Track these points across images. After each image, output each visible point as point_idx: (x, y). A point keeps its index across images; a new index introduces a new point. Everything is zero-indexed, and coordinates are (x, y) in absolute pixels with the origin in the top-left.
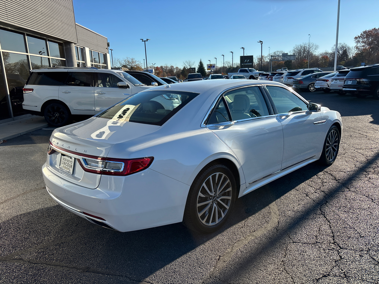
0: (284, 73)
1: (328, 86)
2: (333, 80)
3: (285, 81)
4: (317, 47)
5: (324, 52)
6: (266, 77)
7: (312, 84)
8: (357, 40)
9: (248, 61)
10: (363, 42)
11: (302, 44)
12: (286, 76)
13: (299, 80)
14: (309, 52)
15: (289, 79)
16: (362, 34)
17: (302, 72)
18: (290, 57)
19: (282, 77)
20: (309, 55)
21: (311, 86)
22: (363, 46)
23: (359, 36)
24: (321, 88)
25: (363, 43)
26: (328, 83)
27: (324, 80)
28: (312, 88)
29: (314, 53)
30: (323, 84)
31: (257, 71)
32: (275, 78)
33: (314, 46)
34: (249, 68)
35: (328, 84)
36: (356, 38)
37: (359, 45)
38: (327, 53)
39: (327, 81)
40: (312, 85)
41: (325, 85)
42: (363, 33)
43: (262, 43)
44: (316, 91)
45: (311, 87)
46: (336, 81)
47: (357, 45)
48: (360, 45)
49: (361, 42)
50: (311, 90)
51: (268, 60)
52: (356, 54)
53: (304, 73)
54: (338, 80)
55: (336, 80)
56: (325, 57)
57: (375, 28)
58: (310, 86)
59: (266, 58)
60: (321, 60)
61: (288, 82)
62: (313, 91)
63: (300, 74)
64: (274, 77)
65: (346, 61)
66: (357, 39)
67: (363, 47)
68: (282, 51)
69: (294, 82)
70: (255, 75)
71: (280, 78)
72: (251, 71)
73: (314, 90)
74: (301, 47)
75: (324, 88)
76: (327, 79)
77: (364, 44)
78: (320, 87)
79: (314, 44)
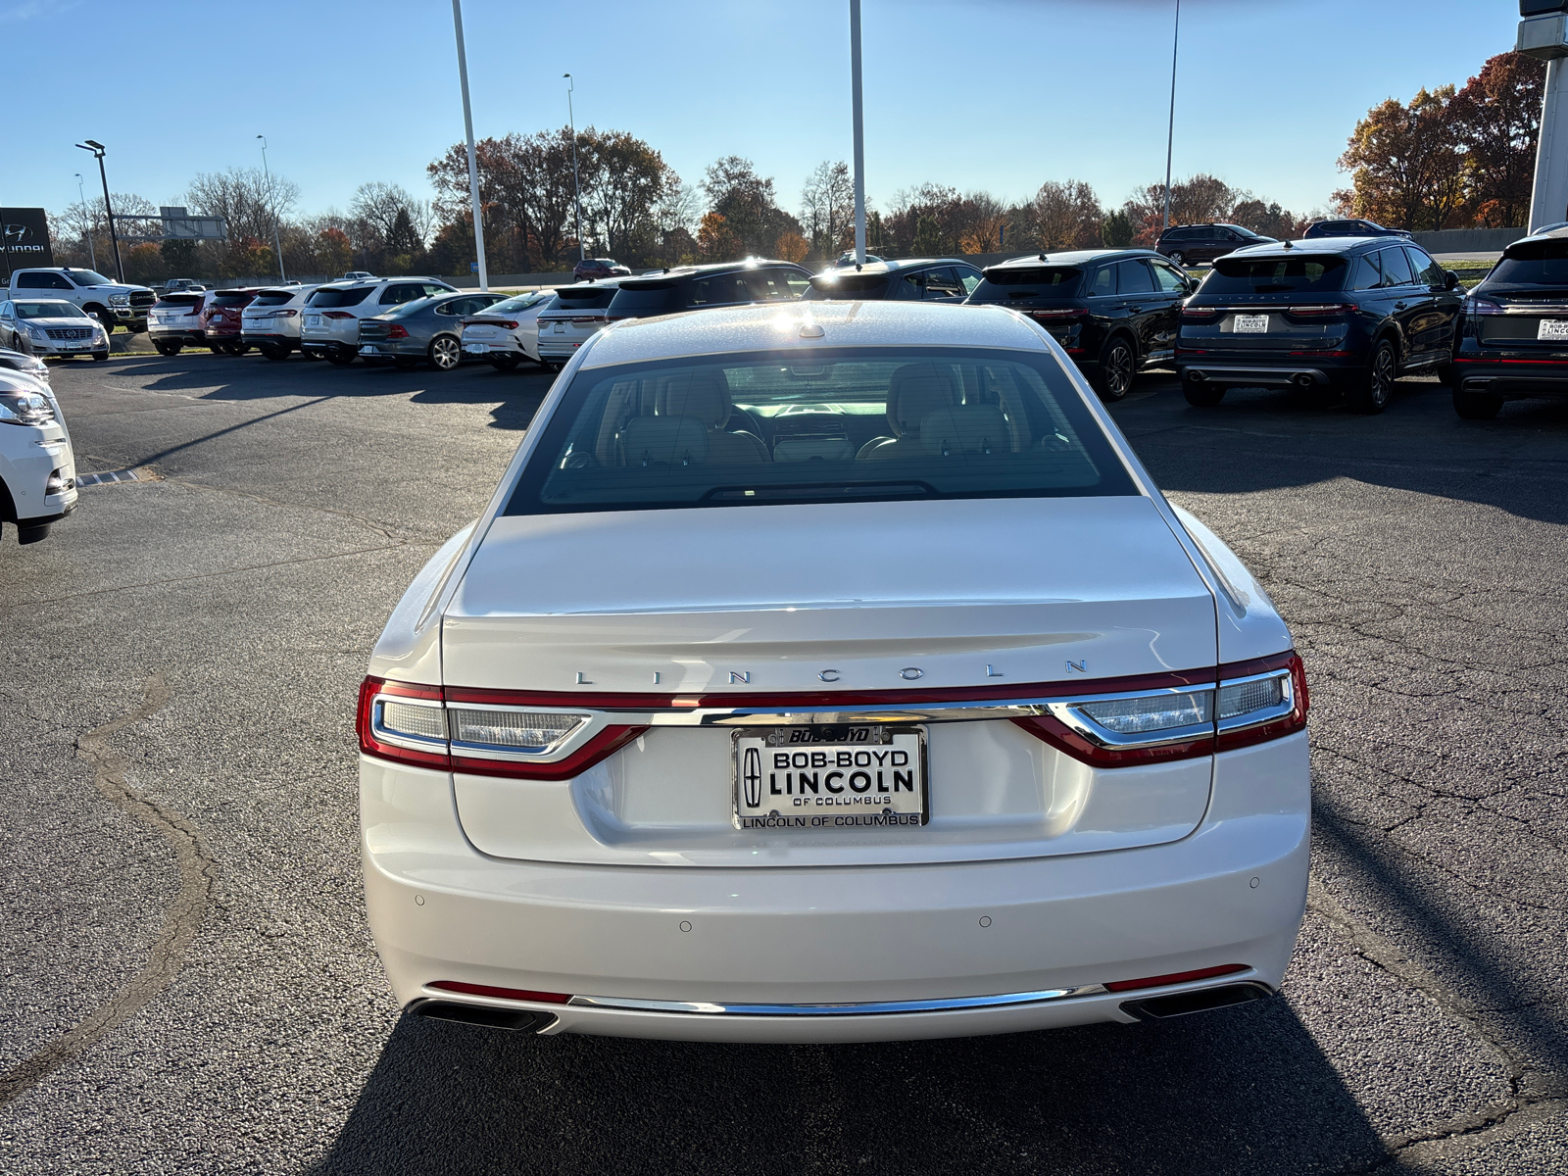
0: (294, 296)
1: (520, 346)
2: (544, 322)
3: (312, 330)
4: (291, 194)
5: (326, 214)
6: (191, 309)
7: (443, 340)
8: (437, 178)
9: (22, 232)
10: (458, 184)
11: (224, 173)
12: (317, 306)
13: (391, 321)
14: (259, 209)
15: (335, 320)
16: (450, 156)
17: (382, 288)
18: (200, 227)
19: (292, 313)
20: (263, 221)
21: (441, 347)
22: (461, 202)
23: (441, 163)
24: (491, 352)
25: (458, 189)
26: (517, 332)
27: (501, 324)
28: (446, 355)
29: (283, 218)
30: (498, 339)
31: (114, 282)
32: (251, 314)
33: (278, 187)
34: (71, 269)
35: (517, 338)
36: (432, 168)
37: (447, 195)
38: (333, 220)
39: (512, 325)
40: (441, 343)
41: (506, 341)
42: (453, 153)
43: (99, 151)
44: (460, 365)
45: (438, 352)
46: (560, 328)
47: (440, 195)
48: (452, 197)
49: (454, 187)
50: (441, 364)
51: (76, 237)
52: (445, 230)
53: (391, 296)
54: (569, 323)
55: (559, 322)
56: (333, 235)
57: (490, 140)
58: (436, 346)
59: (61, 224)
60: (318, 244)
61: (333, 330)
62: (450, 366)
63: (373, 298)
64: (248, 310)
65: (412, 255)
66: (436, 173)
67: (461, 205)
68: (134, 196)
69: (362, 330)
70: (110, 302)
71: (282, 316)
72: (81, 281)
73: (451, 360)
74: (224, 184)
75: (505, 352)
76: (510, 318)
77: (465, 194)
78: (489, 349)
79: (279, 180)
